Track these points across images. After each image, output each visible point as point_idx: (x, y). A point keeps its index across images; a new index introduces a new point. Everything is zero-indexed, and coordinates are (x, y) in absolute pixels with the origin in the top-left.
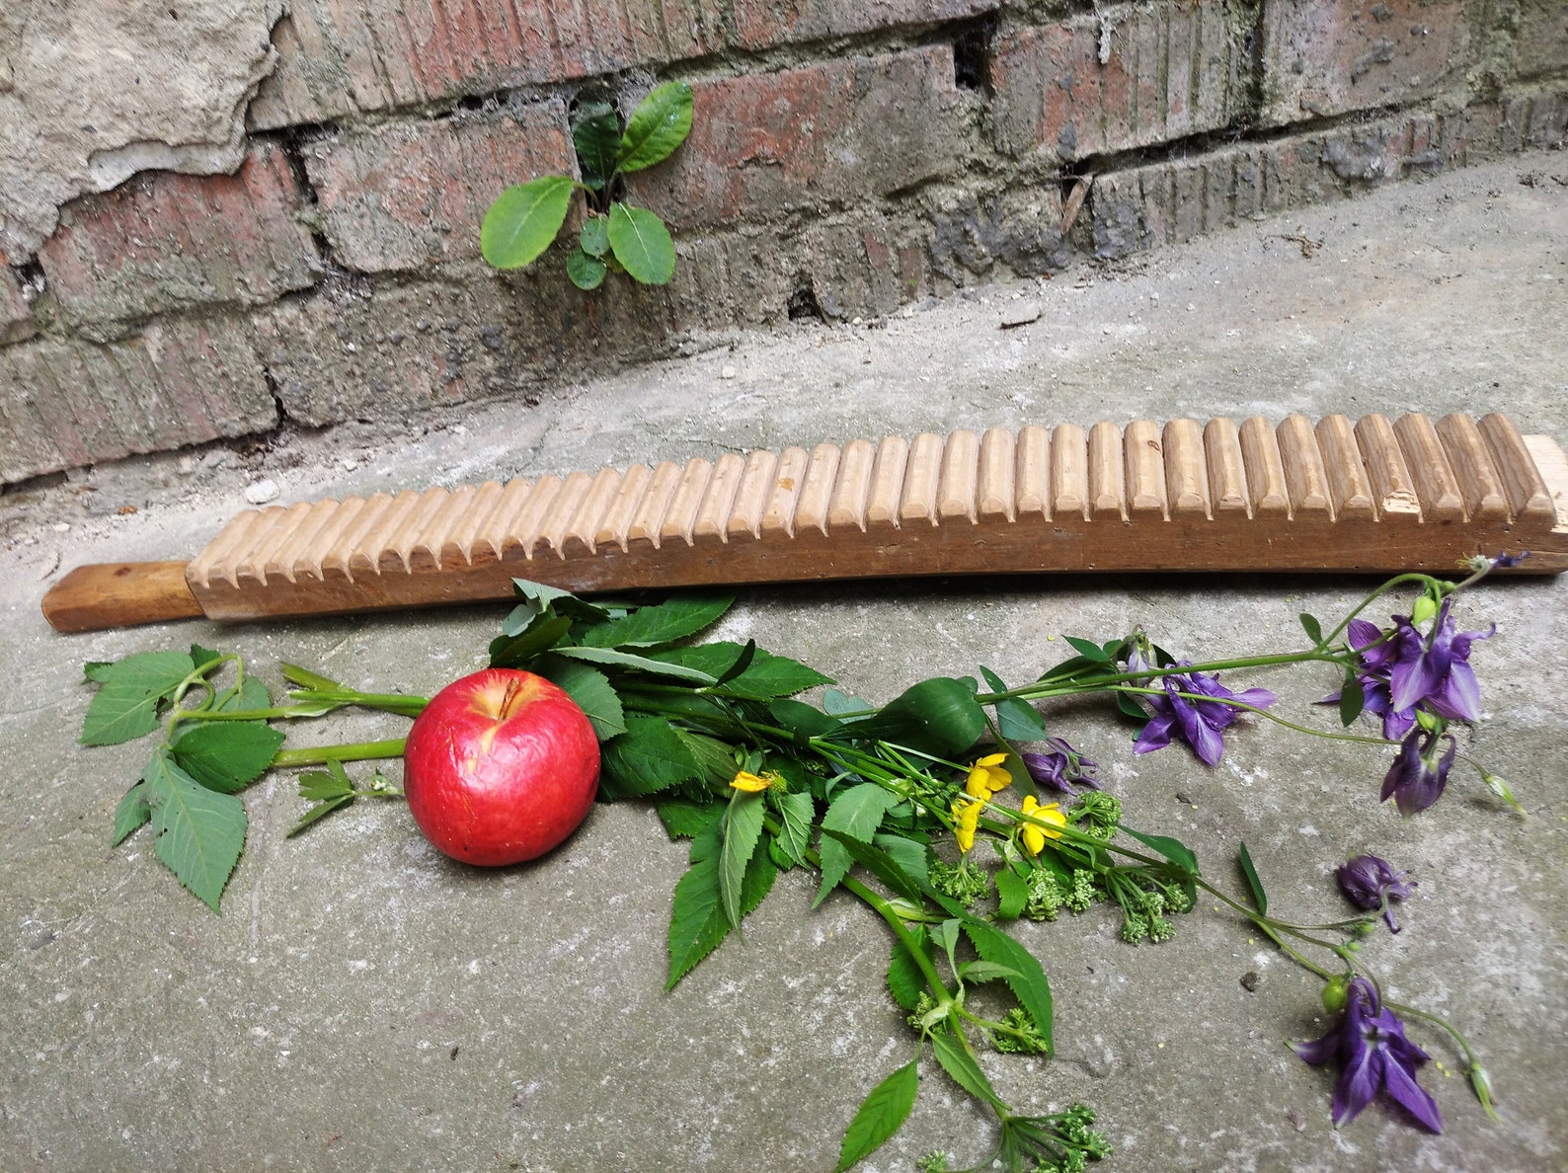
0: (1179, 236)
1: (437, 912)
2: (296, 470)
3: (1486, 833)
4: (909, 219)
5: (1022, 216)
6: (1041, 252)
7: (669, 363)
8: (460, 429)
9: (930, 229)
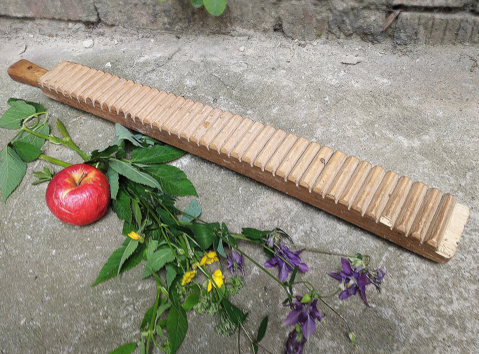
0: (431, 42)
1: (54, 229)
2: (102, 37)
3: (343, 347)
4: (324, 9)
5: (368, 20)
6: (372, 34)
7: (226, 37)
8: (152, 40)
9: (330, 15)
